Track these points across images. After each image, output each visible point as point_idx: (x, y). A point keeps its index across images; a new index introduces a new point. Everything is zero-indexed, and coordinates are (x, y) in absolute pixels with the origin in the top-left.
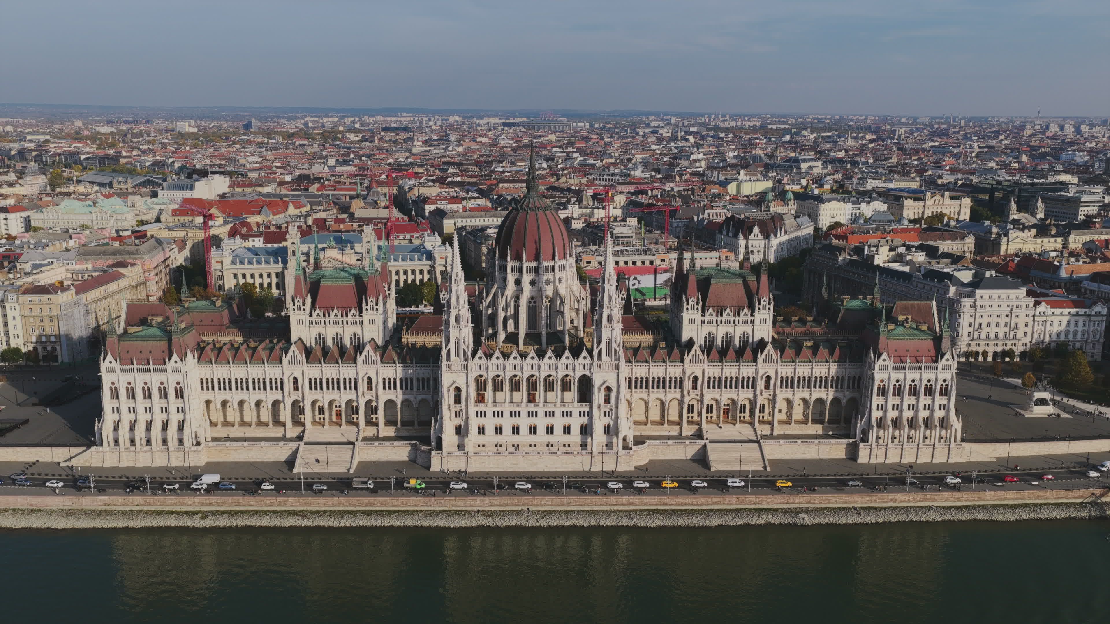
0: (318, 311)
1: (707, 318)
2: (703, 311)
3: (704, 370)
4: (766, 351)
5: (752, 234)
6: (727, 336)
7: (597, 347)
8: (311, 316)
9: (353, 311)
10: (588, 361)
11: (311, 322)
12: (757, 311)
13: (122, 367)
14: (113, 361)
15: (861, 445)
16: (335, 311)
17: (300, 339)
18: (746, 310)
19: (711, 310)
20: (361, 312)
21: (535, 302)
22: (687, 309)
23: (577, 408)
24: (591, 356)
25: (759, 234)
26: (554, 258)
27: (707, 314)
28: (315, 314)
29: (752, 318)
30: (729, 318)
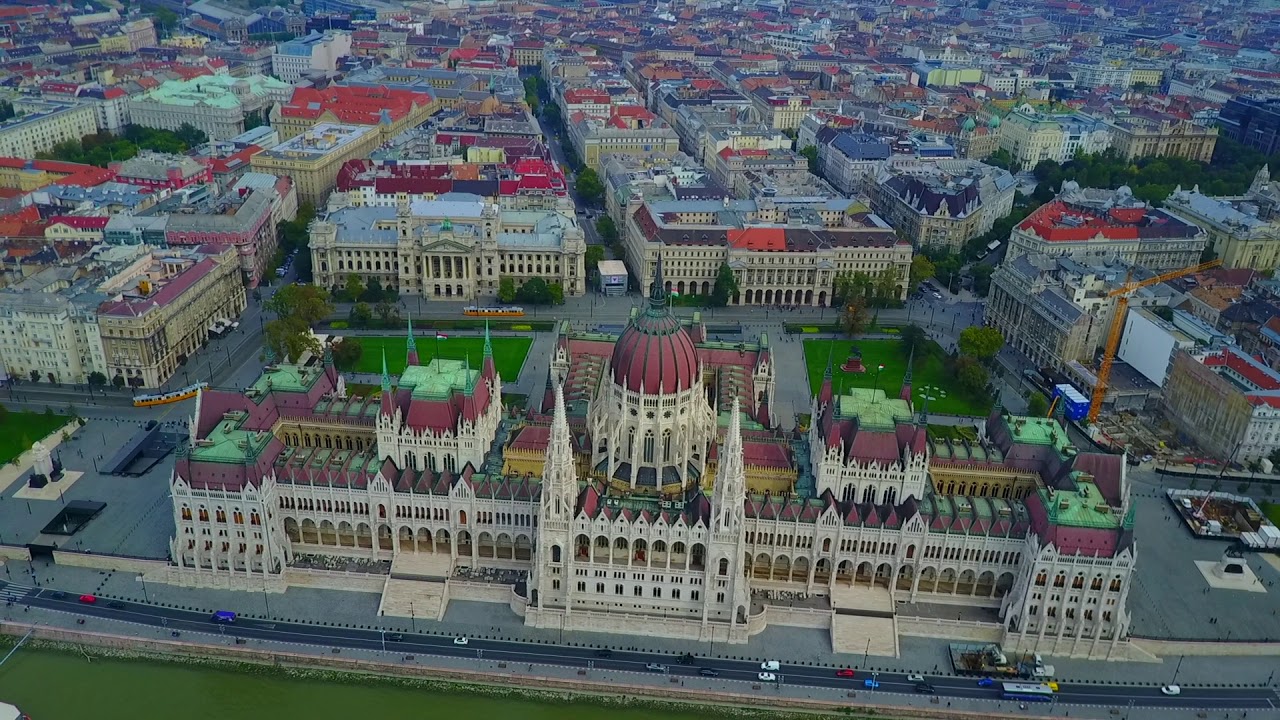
0: (408, 429)
1: (849, 469)
2: (845, 463)
3: (838, 532)
4: (913, 520)
5: (939, 211)
6: (870, 489)
7: (716, 517)
8: (400, 434)
9: (447, 432)
10: (704, 530)
11: (400, 441)
12: (908, 468)
13: (193, 491)
14: (183, 483)
15: (1009, 635)
16: (427, 431)
17: (389, 457)
18: (895, 465)
19: (854, 462)
20: (456, 435)
21: (652, 435)
22: (827, 459)
23: (688, 574)
24: (708, 526)
25: (947, 212)
26: (676, 391)
27: (849, 465)
28: (404, 433)
29: (902, 474)
30: (874, 471)
